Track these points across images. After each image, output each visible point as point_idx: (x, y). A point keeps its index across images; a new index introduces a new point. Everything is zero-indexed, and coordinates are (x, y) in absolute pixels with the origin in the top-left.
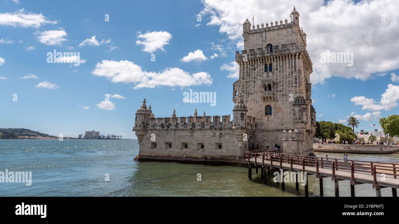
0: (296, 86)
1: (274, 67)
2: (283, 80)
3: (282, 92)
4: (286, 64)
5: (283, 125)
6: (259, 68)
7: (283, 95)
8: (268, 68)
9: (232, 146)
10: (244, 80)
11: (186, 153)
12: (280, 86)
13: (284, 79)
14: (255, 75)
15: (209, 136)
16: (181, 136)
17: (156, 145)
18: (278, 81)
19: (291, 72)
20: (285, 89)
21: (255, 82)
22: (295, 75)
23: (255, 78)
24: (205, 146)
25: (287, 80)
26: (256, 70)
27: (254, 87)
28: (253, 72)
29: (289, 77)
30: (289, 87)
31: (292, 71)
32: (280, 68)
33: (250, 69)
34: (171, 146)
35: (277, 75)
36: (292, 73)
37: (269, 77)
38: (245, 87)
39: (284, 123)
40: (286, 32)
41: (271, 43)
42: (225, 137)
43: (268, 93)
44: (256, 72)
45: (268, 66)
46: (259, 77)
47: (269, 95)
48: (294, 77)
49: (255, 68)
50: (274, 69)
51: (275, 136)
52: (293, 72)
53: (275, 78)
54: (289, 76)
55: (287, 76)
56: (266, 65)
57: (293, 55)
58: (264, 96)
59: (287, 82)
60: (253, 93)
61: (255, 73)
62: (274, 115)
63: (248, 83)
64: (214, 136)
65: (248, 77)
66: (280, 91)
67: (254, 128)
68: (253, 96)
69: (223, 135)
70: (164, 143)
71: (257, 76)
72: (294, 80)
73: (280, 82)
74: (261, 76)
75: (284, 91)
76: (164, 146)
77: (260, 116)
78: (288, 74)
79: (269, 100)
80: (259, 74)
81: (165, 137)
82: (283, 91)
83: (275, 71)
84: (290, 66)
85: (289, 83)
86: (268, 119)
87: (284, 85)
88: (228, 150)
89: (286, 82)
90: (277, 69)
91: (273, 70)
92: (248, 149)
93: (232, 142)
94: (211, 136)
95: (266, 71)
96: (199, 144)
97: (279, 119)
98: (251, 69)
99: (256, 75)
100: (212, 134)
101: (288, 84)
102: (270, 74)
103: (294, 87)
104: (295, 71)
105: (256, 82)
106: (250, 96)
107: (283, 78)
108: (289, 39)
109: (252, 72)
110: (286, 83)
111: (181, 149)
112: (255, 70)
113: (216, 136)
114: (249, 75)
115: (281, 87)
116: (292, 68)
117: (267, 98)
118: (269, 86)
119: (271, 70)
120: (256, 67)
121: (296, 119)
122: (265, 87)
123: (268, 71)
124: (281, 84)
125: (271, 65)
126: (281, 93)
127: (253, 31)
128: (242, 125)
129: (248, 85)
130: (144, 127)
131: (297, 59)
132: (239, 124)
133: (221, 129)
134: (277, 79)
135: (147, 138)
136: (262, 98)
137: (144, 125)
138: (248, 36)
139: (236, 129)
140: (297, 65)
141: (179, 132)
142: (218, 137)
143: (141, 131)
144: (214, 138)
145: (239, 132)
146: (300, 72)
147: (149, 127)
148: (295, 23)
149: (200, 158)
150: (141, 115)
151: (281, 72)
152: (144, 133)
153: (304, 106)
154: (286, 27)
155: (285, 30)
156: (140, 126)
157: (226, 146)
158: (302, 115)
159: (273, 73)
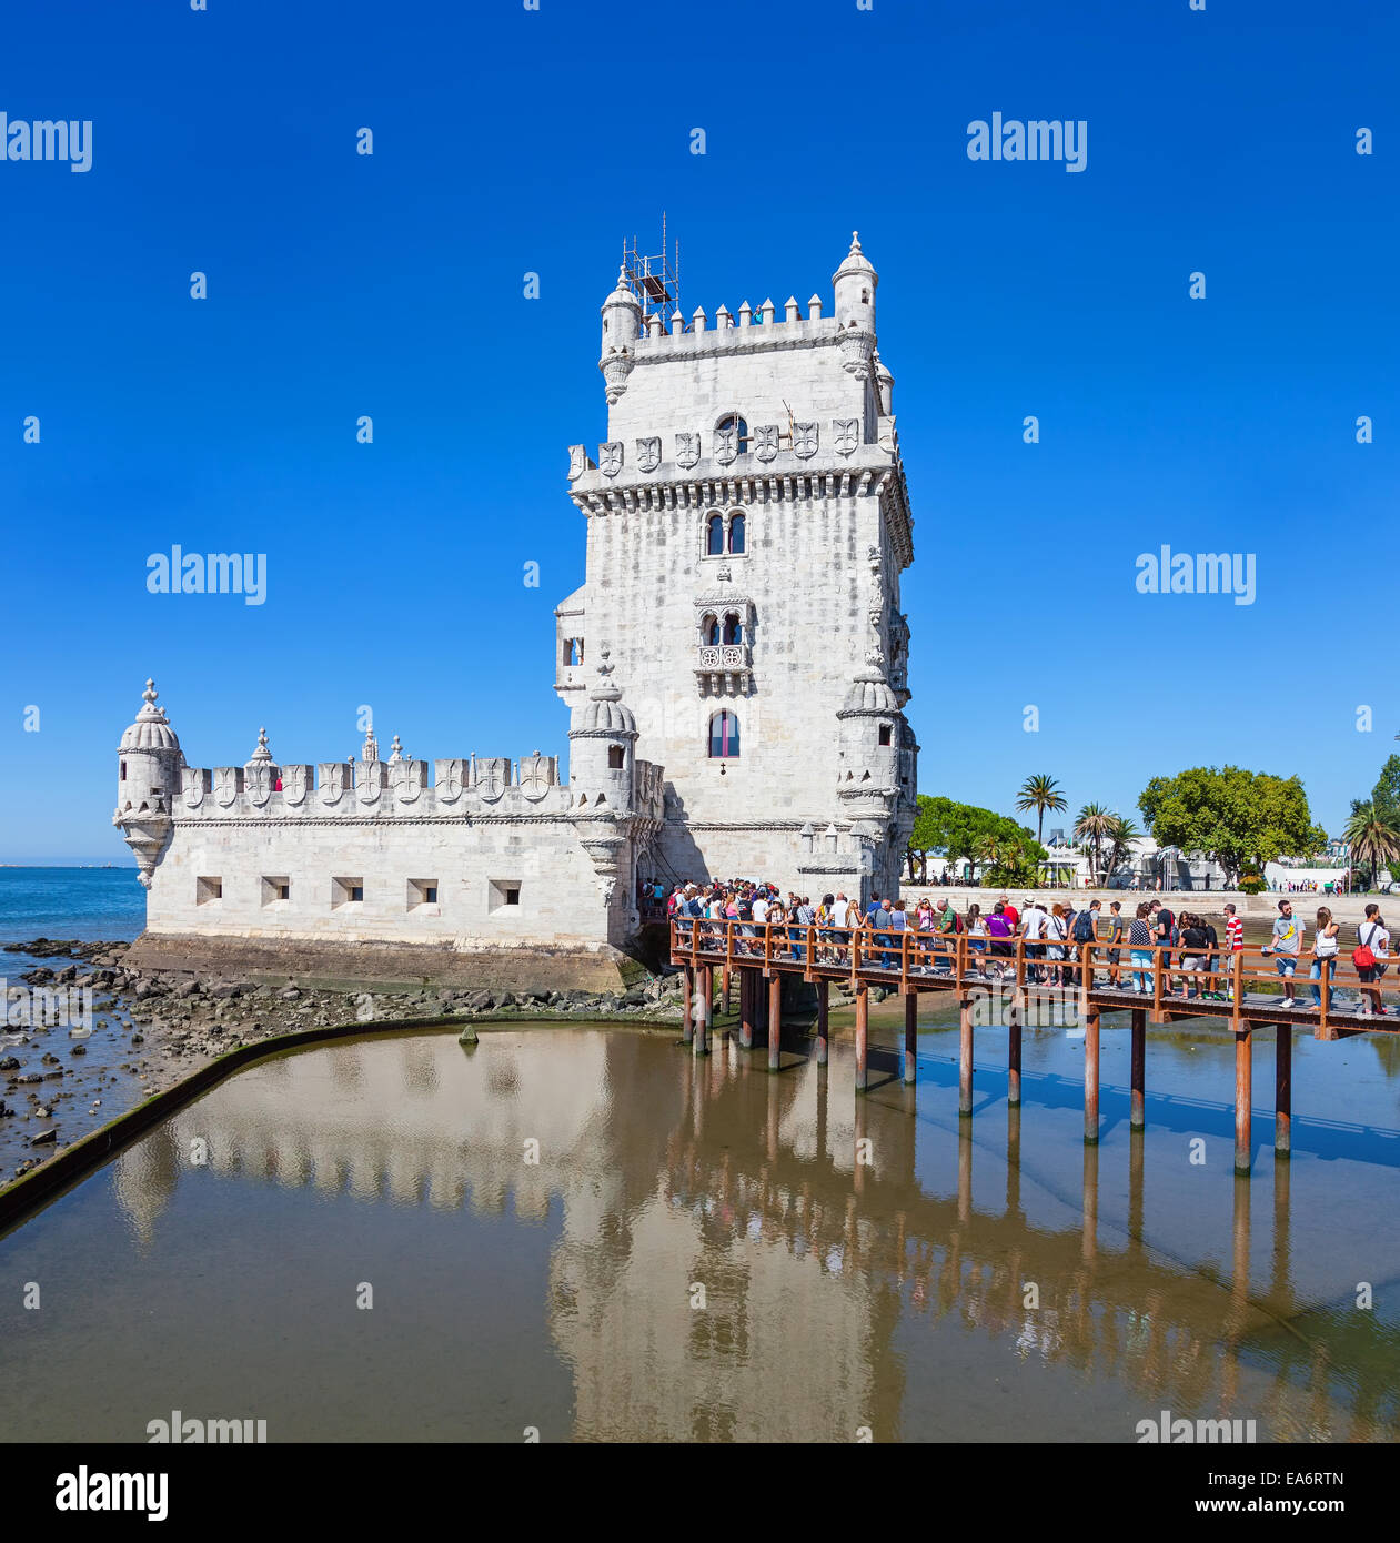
0: (853, 629)
1: (753, 530)
2: (794, 598)
3: (790, 651)
4: (810, 519)
5: (788, 802)
6: (681, 532)
7: (794, 667)
8: (726, 535)
9: (570, 893)
10: (610, 591)
11: (360, 923)
12: (782, 624)
13: (797, 592)
14: (662, 566)
15: (463, 850)
16: (332, 849)
17: (221, 886)
18: (773, 599)
19: (832, 559)
20: (804, 638)
21: (660, 601)
22: (851, 574)
23: (662, 579)
24: (443, 892)
25: (817, 595)
26: (669, 540)
27: (659, 626)
28: (656, 550)
29: (825, 584)
30: (822, 630)
31: (837, 555)
32: (783, 537)
33: (638, 536)
34: (284, 893)
35: (766, 573)
36: (838, 566)
37: (729, 579)
38: (614, 622)
39: (794, 792)
40: (815, 361)
41: (743, 412)
42: (534, 851)
43: (726, 659)
44: (667, 549)
45: (726, 526)
46: (680, 576)
47: (731, 667)
48: (847, 586)
49: (664, 535)
50: (754, 544)
51: (752, 849)
52: (844, 561)
53: (761, 585)
54: (824, 580)
55: (816, 577)
56: (715, 519)
57: (846, 479)
58: (709, 668)
59: (816, 607)
60: (651, 651)
61: (662, 556)
62: (752, 758)
63: (628, 605)
64: (485, 849)
65: (632, 573)
66: (780, 649)
67: (658, 813)
68: (653, 666)
69: (525, 842)
70: (254, 879)
71: (673, 570)
72: (845, 598)
73: (781, 605)
74: (692, 571)
75: (798, 648)
76: (256, 891)
77: (685, 762)
78: (818, 568)
79: (730, 689)
80: (682, 564)
81: (256, 856)
82: (795, 650)
83: (760, 552)
84: (832, 529)
85: (823, 613)
86: (723, 772)
87: (802, 620)
88: (551, 911)
89: (807, 608)
90: (767, 543)
91: (748, 546)
92: (634, 906)
93: (571, 877)
94: (470, 850)
95: (714, 546)
96: (414, 883)
97: (774, 774)
98: (644, 536)
99: (668, 565)
100: (475, 842)
101: (816, 617)
102: (736, 564)
103: (845, 630)
104: (852, 557)
105: (668, 600)
106: (640, 665)
107: (797, 585)
108: (825, 396)
109: (649, 552)
110: (810, 612)
111: (335, 904)
112: (662, 542)
113: (491, 849)
114: (636, 567)
115: (786, 630)
116: (837, 539)
117: (721, 676)
118: (732, 620)
119: (738, 545)
120: (668, 528)
121: (850, 776)
122: (709, 624)
123: (726, 551)
124: (785, 614)
125: (737, 519)
126: (786, 658)
127: (654, 344)
128: (617, 803)
129: (628, 613)
130: (161, 808)
131: (861, 502)
132: (602, 799)
133: (514, 820)
134: (767, 591)
135: (178, 859)
136: (696, 680)
137: (160, 801)
138: (628, 372)
139: (589, 819)
140: (861, 531)
141: (321, 830)
142: (503, 852)
143: (150, 827)
144: (484, 857)
145: (604, 832)
146: (875, 563)
147: (181, 810)
148: (858, 323)
149: (421, 946)
150: (145, 757)
151: (789, 555)
152: (162, 834)
153: (888, 722)
154: (815, 335)
155: (810, 350)
156: (145, 806)
157: (541, 893)
158: (876, 758)
159: (748, 561)
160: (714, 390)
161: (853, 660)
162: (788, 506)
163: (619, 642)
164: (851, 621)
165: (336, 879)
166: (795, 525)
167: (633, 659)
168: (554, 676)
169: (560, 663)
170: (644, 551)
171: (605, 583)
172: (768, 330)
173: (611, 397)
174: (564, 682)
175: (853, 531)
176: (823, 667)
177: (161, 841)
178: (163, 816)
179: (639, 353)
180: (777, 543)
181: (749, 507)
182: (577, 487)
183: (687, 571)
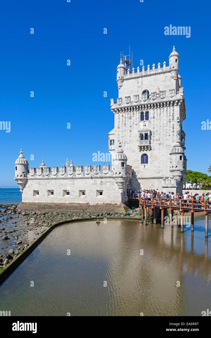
0: (173, 135)
1: (151, 115)
2: (160, 129)
4: (163, 112)
5: (159, 173)
6: (135, 116)
7: (160, 144)
8: (145, 116)
9: (113, 193)
10: (120, 129)
11: (69, 199)
12: (157, 135)
13: (160, 128)
15: (90, 184)
16: (63, 184)
17: (38, 192)
18: (155, 130)
19: (168, 120)
20: (162, 138)
21: (131, 131)
22: (173, 123)
23: (131, 127)
24: (86, 193)
25: (165, 128)
26: (132, 118)
27: (130, 136)
28: (129, 120)
30: (166, 136)
31: (170, 119)
32: (157, 116)
33: (125, 117)
34: (52, 193)
35: (154, 124)
36: (170, 122)
37: (146, 126)
38: (121, 136)
39: (160, 171)
40: (164, 77)
41: (148, 89)
42: (106, 184)
43: (145, 143)
44: (132, 120)
45: (145, 114)
46: (135, 126)
47: (146, 145)
48: (172, 126)
49: (131, 117)
50: (151, 118)
51: (151, 183)
52: (171, 120)
53: (152, 127)
54: (167, 125)
55: (165, 124)
56: (142, 113)
57: (172, 102)
58: (141, 145)
59: (165, 131)
60: (129, 142)
61: (131, 121)
62: (151, 164)
63: (124, 132)
64: (95, 184)
65: (124, 126)
66: (157, 140)
67: (131, 176)
68: (129, 145)
69: (104, 182)
70: (46, 191)
71: (133, 125)
72: (171, 129)
73: (157, 131)
74: (137, 124)
75: (161, 140)
76: (46, 193)
77: (136, 165)
78: (165, 122)
79: (146, 149)
80: (135, 123)
81: (46, 186)
82: (160, 140)
83: (152, 120)
84: (168, 113)
85: (166, 132)
86: (144, 167)
87: (162, 134)
88: (109, 196)
89: (163, 131)
90: (154, 118)
91: (149, 119)
93: (113, 189)
94: (92, 184)
95: (142, 119)
96: (80, 191)
97: (156, 167)
98: (127, 117)
99: (132, 123)
100: (93, 182)
101: (165, 133)
102: (147, 123)
103: (171, 136)
104: (173, 119)
105: (132, 131)
106: (126, 145)
107: (160, 126)
108: (167, 84)
109: (128, 121)
110: (164, 132)
111: (63, 196)
112: (131, 119)
113: (97, 184)
114: (125, 124)
116: (170, 116)
117: (144, 147)
118: (146, 135)
119: (147, 119)
120: (132, 116)
121: (173, 167)
122: (141, 136)
123: (145, 120)
124: (158, 133)
125: (147, 113)
126: (158, 142)
127: (128, 76)
128: (123, 174)
129: (124, 134)
130: (25, 176)
131: (175, 107)
132: (120, 173)
133: (101, 178)
134: (154, 128)
135: (29, 187)
136: (139, 148)
137: (25, 175)
138: (123, 82)
139: (117, 177)
140: (175, 113)
141: (60, 181)
142: (99, 184)
143: (22, 180)
144: (95, 186)
145: (120, 180)
146: (178, 120)
147: (29, 176)
148: (175, 67)
149: (82, 204)
150: (21, 165)
151: (159, 120)
152: (25, 182)
153: (181, 155)
154: (164, 71)
155: (163, 74)
156: (21, 176)
157: (107, 193)
158: (179, 163)
159: (150, 122)
160: (142, 85)
161: (173, 142)
162: (159, 109)
163: (122, 140)
164: (173, 133)
165: (64, 190)
166: (160, 113)
167: (125, 143)
168: (108, 148)
169: (109, 145)
170: (127, 121)
171: (119, 128)
172: (154, 71)
173: (119, 88)
174: (110, 149)
175: (173, 114)
176: (166, 144)
177: (25, 183)
178: (25, 178)
179: (125, 78)
180: (156, 118)
181: (150, 110)
182: (112, 108)
183: (136, 125)
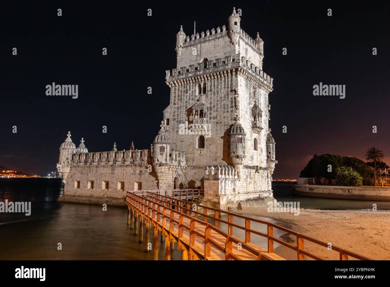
0: (232, 111)
1: (208, 88)
2: (217, 104)
3: (216, 118)
4: (221, 83)
5: (216, 160)
6: (191, 90)
7: (217, 123)
8: (202, 89)
10: (175, 106)
12: (214, 111)
14: (187, 99)
16: (103, 174)
18: (212, 105)
19: (226, 93)
20: (220, 115)
21: (186, 108)
22: (231, 96)
23: (187, 102)
25: (222, 103)
26: (188, 92)
29: (225, 100)
30: (224, 112)
32: (215, 89)
33: (181, 91)
36: (228, 95)
37: (202, 101)
38: (176, 114)
39: (217, 157)
41: (208, 58)
43: (200, 122)
44: (188, 94)
45: (202, 87)
46: (191, 101)
48: (230, 99)
49: (187, 90)
50: (208, 91)
52: (229, 93)
53: (209, 102)
55: (223, 98)
56: (199, 86)
57: (229, 71)
59: (222, 107)
60: (184, 120)
61: (187, 96)
62: (207, 148)
63: (179, 109)
65: (180, 101)
66: (214, 118)
67: (183, 164)
71: (189, 100)
72: (230, 103)
73: (214, 107)
74: (194, 99)
75: (218, 118)
77: (192, 150)
78: (223, 96)
83: (209, 93)
84: (226, 85)
85: (224, 108)
86: (201, 152)
87: (219, 110)
89: (220, 107)
90: (211, 91)
91: (206, 92)
95: (200, 92)
97: (212, 152)
98: (183, 91)
99: (188, 98)
101: (222, 109)
102: (204, 97)
103: (230, 112)
104: (231, 92)
105: (188, 107)
107: (218, 101)
109: (184, 95)
114: (181, 99)
115: (215, 113)
116: (228, 87)
119: (204, 92)
120: (188, 89)
123: (202, 93)
124: (215, 109)
125: (205, 85)
126: (215, 120)
127: (187, 43)
129: (179, 111)
131: (234, 77)
134: (211, 103)
140: (234, 84)
148: (233, 30)
151: (216, 93)
154: (223, 35)
155: (223, 39)
158: (236, 147)
159: (207, 96)
160: (201, 53)
162: (216, 80)
163: (177, 119)
164: (231, 109)
166: (218, 85)
170: (183, 95)
171: (175, 104)
172: (213, 36)
175: (232, 85)
176: (224, 123)
179: (184, 46)
180: (213, 90)
181: (207, 81)
183: (192, 100)
